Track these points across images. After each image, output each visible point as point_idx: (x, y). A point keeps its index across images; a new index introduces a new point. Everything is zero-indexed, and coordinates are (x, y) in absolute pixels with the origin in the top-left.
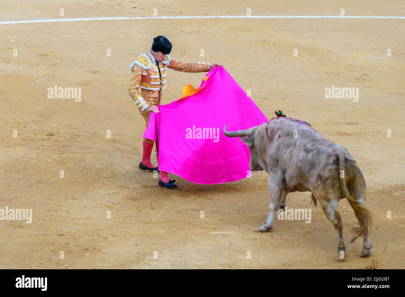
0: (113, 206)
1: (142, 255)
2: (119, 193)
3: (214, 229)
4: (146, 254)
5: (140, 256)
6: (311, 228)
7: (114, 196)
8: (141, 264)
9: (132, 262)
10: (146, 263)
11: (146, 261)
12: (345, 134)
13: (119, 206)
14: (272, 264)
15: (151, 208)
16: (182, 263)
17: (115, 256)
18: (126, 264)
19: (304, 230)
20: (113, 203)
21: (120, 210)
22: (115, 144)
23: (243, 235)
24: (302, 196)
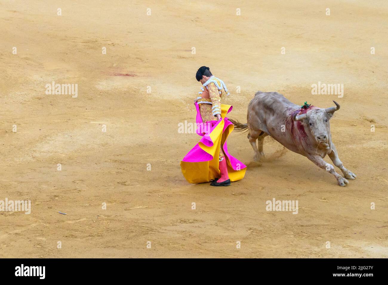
0: (25, 102)
1: (44, 137)
2: (29, 94)
3: (94, 120)
4: (47, 136)
5: (42, 137)
6: (159, 121)
7: (26, 96)
8: (43, 142)
9: (37, 141)
10: (46, 142)
11: (47, 141)
12: (183, 58)
13: (29, 103)
14: (132, 145)
15: (51, 105)
16: (71, 143)
17: (25, 137)
18: (33, 142)
19: (154, 122)
20: (25, 101)
21: (30, 106)
22: (27, 61)
23: (112, 124)
24: (153, 99)
